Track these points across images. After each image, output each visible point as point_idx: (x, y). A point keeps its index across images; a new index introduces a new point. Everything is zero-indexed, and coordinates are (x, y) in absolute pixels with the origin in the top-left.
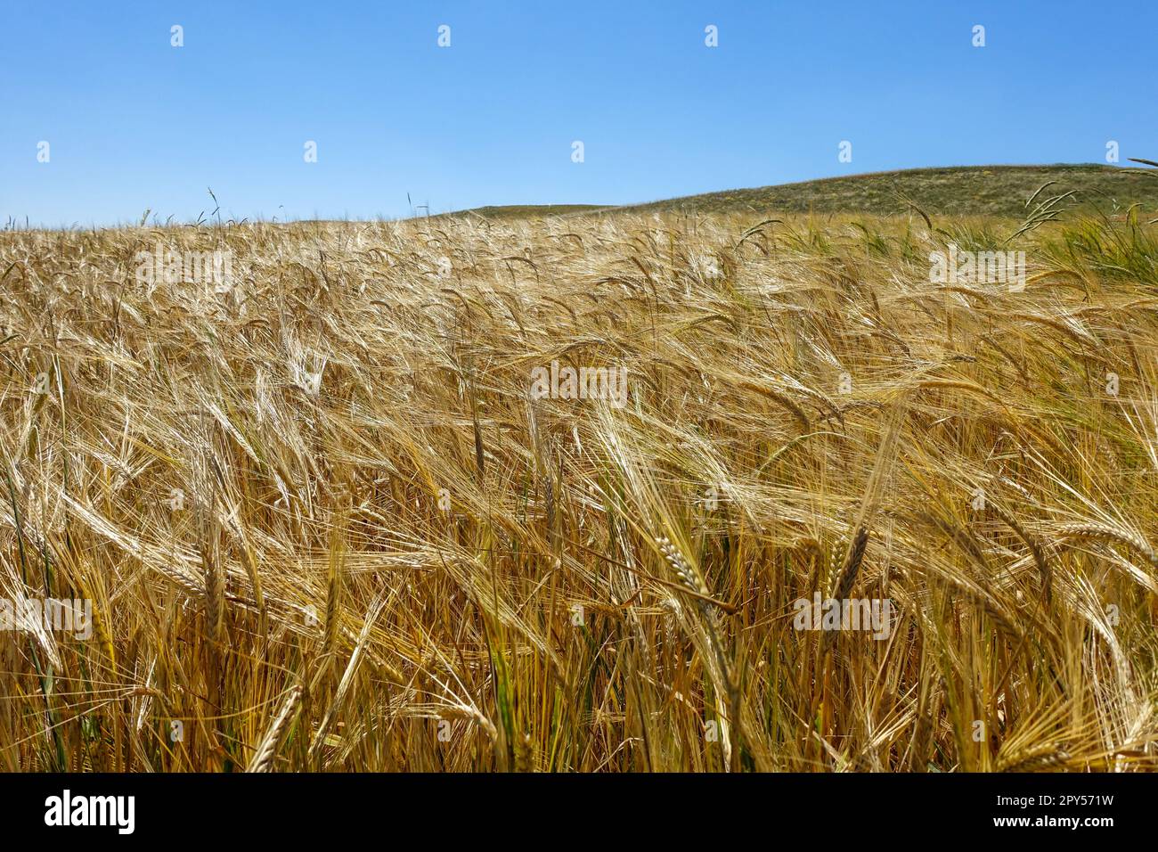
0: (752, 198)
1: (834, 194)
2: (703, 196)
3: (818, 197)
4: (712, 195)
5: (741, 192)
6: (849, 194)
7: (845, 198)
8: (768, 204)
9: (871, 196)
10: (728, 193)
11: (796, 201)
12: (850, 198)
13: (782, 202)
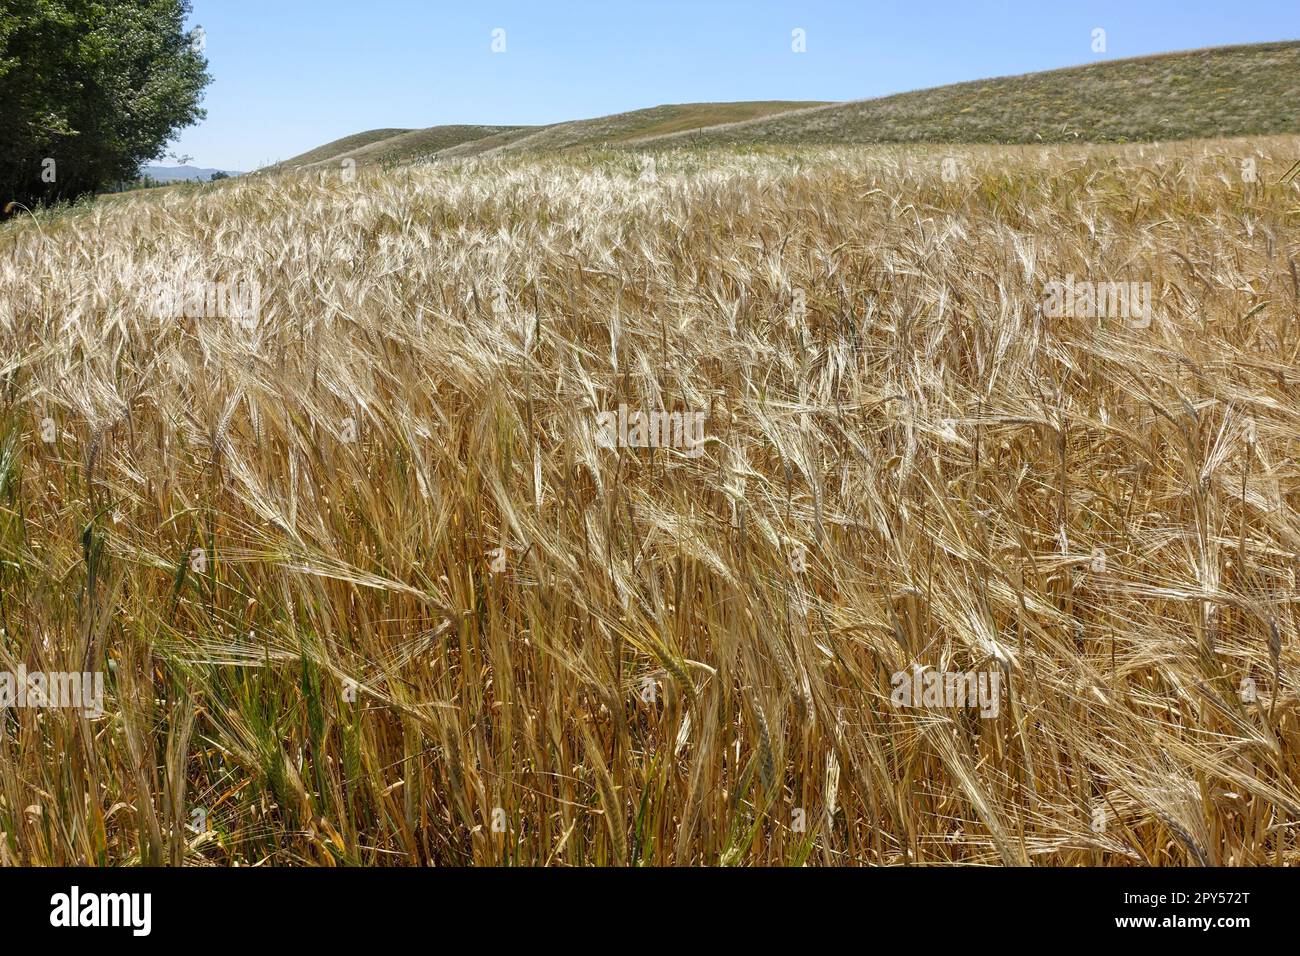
0: (1016, 88)
1: (1126, 82)
2: (952, 87)
3: (1105, 85)
4: (962, 85)
5: (1000, 81)
6: (1147, 81)
7: (1142, 86)
8: (1038, 96)
9: (1175, 83)
10: (981, 83)
11: (1076, 90)
12: (1148, 86)
13: (1057, 92)
